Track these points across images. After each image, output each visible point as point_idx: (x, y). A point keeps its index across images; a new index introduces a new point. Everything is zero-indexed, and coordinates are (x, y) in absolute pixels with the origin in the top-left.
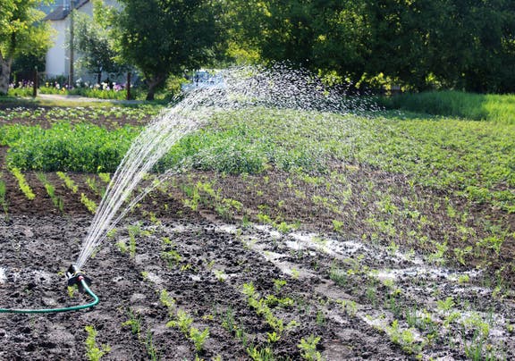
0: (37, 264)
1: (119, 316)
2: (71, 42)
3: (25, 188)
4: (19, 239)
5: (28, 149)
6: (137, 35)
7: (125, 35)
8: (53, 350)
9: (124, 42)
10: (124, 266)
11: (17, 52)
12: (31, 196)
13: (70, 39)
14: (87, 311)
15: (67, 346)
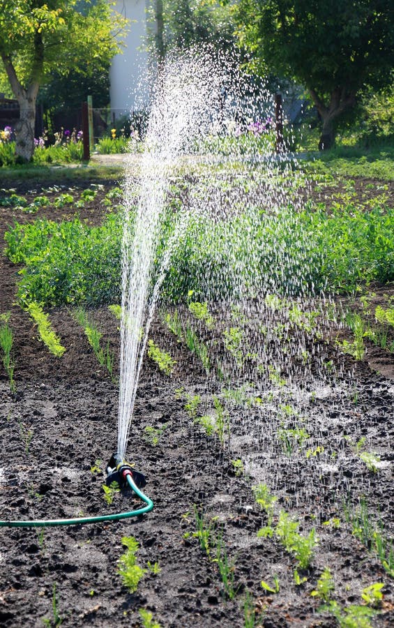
0: (59, 458)
1: (184, 527)
2: (159, 37)
3: (48, 337)
4: (32, 421)
5: (57, 265)
6: (292, 10)
7: (268, 12)
8: (71, 575)
9: (266, 27)
10: (206, 456)
11: (47, 70)
12: (58, 349)
13: (155, 31)
14: (133, 522)
15: (95, 569)
